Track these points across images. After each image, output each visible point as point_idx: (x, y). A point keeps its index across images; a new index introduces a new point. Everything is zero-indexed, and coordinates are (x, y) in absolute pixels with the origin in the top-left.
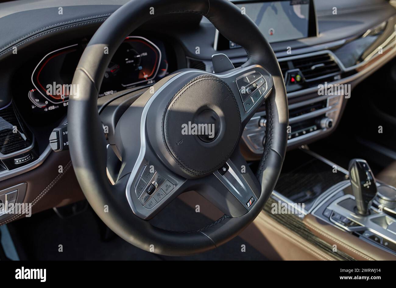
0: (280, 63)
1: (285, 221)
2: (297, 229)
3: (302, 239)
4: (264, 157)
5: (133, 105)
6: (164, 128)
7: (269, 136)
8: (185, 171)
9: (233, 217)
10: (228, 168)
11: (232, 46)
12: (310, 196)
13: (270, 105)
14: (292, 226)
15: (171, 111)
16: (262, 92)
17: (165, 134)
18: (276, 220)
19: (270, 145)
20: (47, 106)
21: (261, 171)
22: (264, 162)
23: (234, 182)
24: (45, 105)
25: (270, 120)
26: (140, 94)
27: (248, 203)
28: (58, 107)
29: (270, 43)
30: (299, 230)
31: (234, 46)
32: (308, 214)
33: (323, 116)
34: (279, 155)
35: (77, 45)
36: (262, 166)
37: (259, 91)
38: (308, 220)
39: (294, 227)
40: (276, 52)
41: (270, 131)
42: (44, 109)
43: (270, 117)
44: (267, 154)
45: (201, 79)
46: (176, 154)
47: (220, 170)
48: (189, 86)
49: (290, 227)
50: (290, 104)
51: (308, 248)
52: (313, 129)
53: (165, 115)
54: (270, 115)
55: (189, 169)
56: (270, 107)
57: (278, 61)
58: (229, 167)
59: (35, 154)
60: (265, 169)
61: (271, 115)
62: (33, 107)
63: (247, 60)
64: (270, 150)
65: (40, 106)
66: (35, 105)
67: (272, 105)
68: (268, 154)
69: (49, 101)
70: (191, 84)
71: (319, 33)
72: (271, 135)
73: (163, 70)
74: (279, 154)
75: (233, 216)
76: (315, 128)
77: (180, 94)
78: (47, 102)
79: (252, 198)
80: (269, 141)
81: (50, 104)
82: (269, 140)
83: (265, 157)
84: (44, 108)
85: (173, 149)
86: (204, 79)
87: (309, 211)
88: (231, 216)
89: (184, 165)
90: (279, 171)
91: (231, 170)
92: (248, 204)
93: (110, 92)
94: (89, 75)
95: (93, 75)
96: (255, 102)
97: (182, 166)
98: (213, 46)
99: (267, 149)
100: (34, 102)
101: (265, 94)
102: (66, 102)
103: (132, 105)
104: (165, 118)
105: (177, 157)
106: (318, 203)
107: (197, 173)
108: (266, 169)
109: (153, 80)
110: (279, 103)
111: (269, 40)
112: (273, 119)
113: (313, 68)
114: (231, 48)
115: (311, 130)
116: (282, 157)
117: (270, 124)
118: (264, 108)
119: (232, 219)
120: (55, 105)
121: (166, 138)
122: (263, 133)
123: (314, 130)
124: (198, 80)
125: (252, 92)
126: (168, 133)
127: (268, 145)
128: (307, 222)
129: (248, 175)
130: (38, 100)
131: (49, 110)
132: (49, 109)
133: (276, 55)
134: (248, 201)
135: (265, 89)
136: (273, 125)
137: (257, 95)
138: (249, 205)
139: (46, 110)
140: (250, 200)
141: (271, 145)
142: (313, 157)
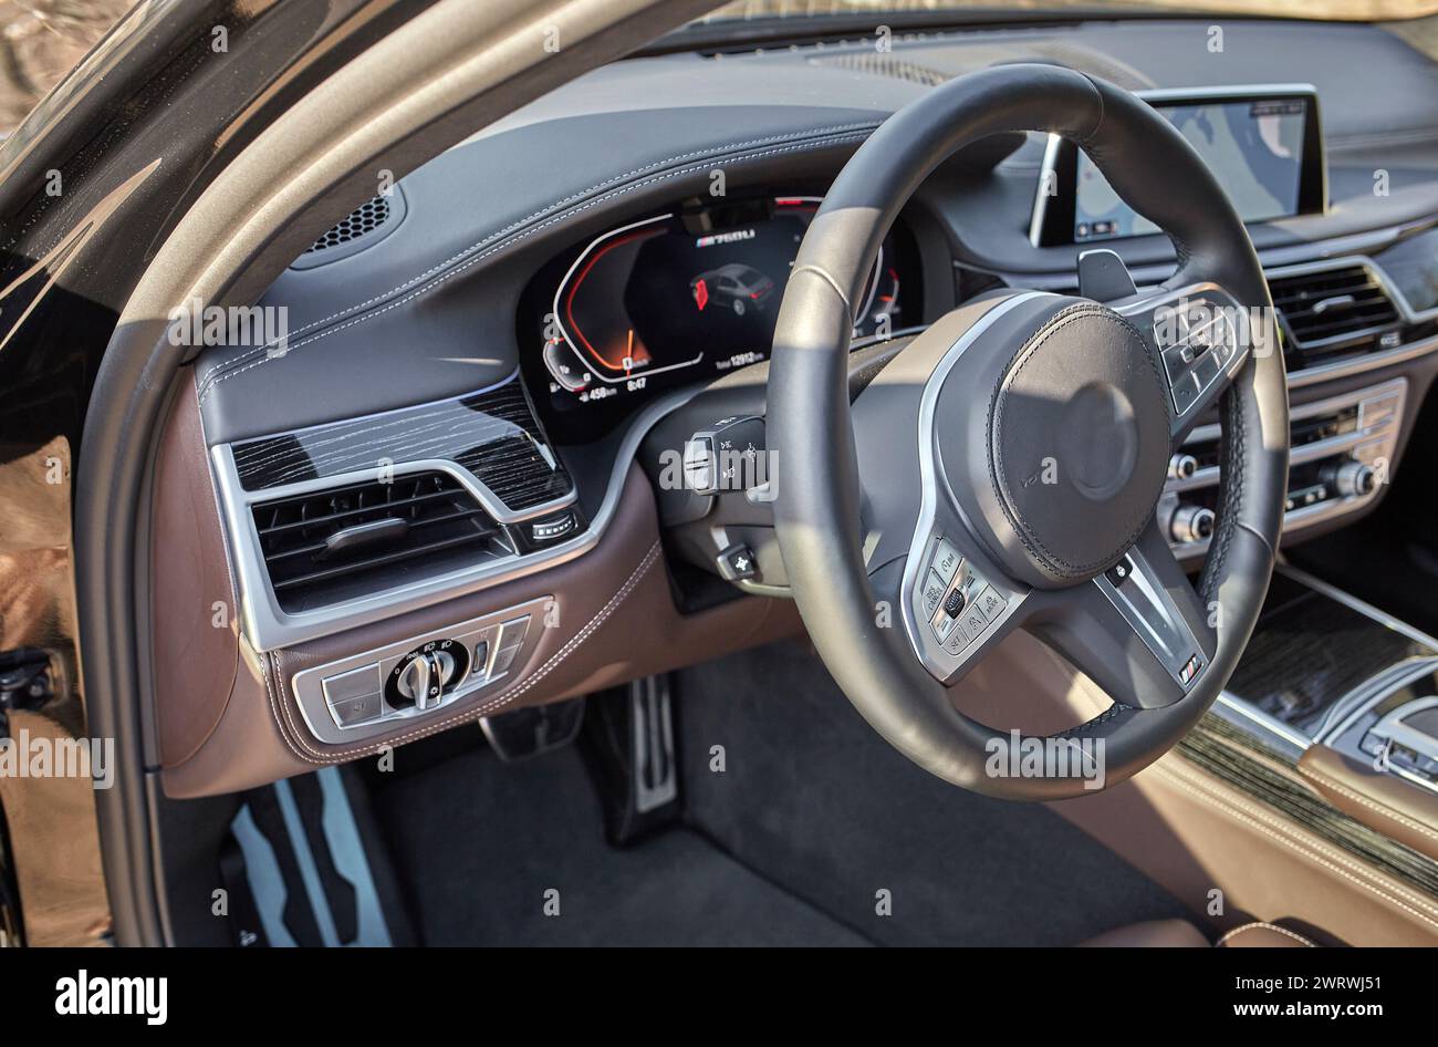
0: (1270, 282)
1: (1239, 771)
2: (1278, 793)
3: (1292, 826)
4: (1218, 548)
5: (877, 380)
6: (991, 439)
7: (1233, 488)
8: (1035, 562)
9: (1142, 709)
10: (1129, 569)
11: (1080, 236)
12: (1295, 707)
13: (1238, 399)
14: (1261, 783)
15: (1010, 394)
16: (1223, 359)
17: (995, 456)
18: (1208, 768)
19: (1235, 514)
20: (588, 389)
21: (1210, 586)
22: (1219, 560)
23: (1147, 608)
24: (582, 385)
25: (1235, 442)
26: (890, 353)
27: (1183, 669)
28: (614, 391)
29: (1246, 224)
30: (1284, 795)
31: (1086, 235)
32: (1312, 747)
33: (1339, 460)
34: (1264, 543)
35: (670, 215)
36: (1214, 574)
37: (1215, 355)
38: (1315, 763)
39: (1267, 786)
40: (1260, 249)
41: (1236, 474)
42: (580, 395)
43: (1237, 433)
44: (1228, 539)
45: (1078, 314)
46: (1020, 511)
47: (1112, 573)
48: (1050, 330)
49: (1253, 788)
50: (1294, 405)
51: (1313, 851)
52: (1316, 494)
53: (994, 405)
54: (1235, 429)
55: (1046, 556)
56: (1237, 406)
57: (1265, 275)
58: (1132, 568)
59: (580, 517)
60: (1224, 581)
61: (1239, 427)
62: (554, 389)
63: (1178, 271)
64: (1237, 527)
65: (572, 386)
66: (558, 384)
67: (1243, 398)
68: (1231, 541)
69: (592, 375)
70: (1056, 326)
71: (1331, 204)
72: (1239, 485)
73: (886, 298)
74: (1262, 537)
75: (1145, 706)
76: (1322, 493)
77: (1029, 351)
78: (587, 377)
79: (1194, 659)
80: (1234, 504)
81: (595, 383)
82: (1233, 499)
83: (1222, 548)
84: (578, 393)
85: (1013, 495)
86: (1084, 313)
87: (1316, 740)
88: (1139, 704)
89: (1035, 544)
90: (1263, 587)
91: (1137, 576)
92: (1184, 673)
93: (746, 355)
94: (836, 286)
95: (848, 288)
96: (1203, 390)
97: (1031, 547)
98: (1027, 231)
99: (1225, 526)
100: (557, 376)
101: (1230, 366)
102: (635, 380)
103: (875, 381)
104: (995, 413)
105: (1022, 519)
106: (1341, 718)
107: (1063, 569)
108: (1228, 581)
109: (857, 328)
110: (1262, 394)
111: (1243, 215)
112: (1244, 440)
113: (1320, 307)
114: (1077, 239)
115: (1310, 498)
116: (1269, 546)
117: (1235, 456)
118: (1216, 413)
119: (1141, 713)
120: (609, 386)
121: (996, 468)
122: (1172, 499)
123: (1317, 500)
124: (1072, 316)
125: (1196, 357)
126: (1002, 453)
127: (1229, 515)
128: (1313, 769)
129: (1182, 591)
130: (567, 370)
131: (591, 400)
132: (593, 396)
133: (1261, 259)
134: (1183, 665)
135: (1230, 353)
136: (1244, 457)
137: (1207, 369)
138: (1186, 679)
139: (584, 398)
140: (1187, 664)
141: (1239, 515)
142: (1308, 589)
